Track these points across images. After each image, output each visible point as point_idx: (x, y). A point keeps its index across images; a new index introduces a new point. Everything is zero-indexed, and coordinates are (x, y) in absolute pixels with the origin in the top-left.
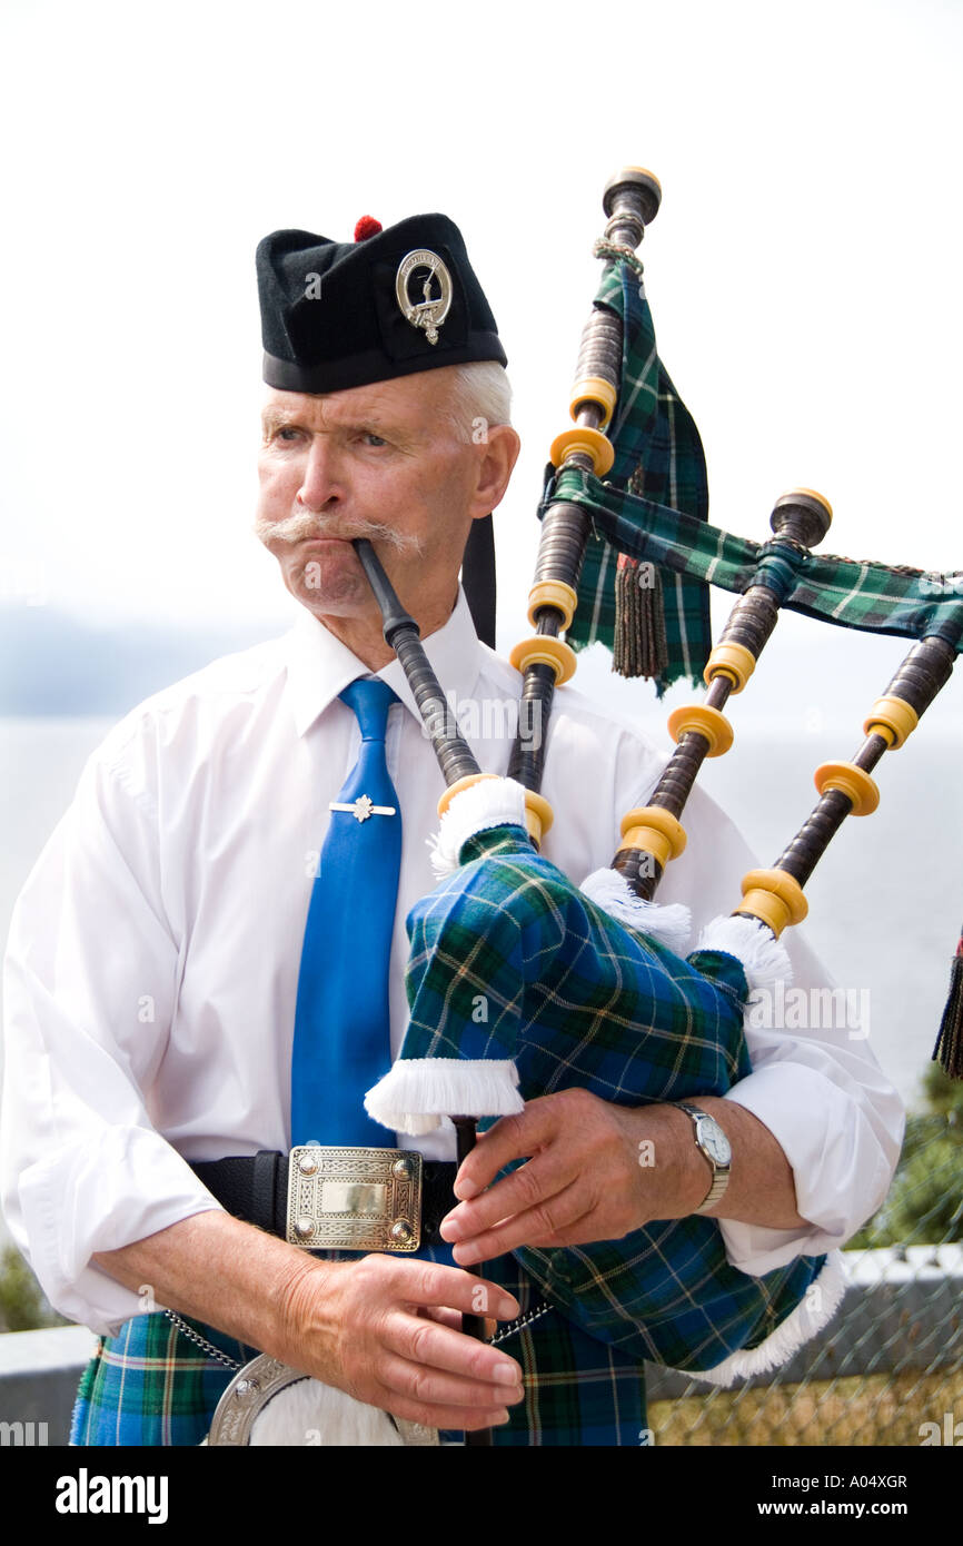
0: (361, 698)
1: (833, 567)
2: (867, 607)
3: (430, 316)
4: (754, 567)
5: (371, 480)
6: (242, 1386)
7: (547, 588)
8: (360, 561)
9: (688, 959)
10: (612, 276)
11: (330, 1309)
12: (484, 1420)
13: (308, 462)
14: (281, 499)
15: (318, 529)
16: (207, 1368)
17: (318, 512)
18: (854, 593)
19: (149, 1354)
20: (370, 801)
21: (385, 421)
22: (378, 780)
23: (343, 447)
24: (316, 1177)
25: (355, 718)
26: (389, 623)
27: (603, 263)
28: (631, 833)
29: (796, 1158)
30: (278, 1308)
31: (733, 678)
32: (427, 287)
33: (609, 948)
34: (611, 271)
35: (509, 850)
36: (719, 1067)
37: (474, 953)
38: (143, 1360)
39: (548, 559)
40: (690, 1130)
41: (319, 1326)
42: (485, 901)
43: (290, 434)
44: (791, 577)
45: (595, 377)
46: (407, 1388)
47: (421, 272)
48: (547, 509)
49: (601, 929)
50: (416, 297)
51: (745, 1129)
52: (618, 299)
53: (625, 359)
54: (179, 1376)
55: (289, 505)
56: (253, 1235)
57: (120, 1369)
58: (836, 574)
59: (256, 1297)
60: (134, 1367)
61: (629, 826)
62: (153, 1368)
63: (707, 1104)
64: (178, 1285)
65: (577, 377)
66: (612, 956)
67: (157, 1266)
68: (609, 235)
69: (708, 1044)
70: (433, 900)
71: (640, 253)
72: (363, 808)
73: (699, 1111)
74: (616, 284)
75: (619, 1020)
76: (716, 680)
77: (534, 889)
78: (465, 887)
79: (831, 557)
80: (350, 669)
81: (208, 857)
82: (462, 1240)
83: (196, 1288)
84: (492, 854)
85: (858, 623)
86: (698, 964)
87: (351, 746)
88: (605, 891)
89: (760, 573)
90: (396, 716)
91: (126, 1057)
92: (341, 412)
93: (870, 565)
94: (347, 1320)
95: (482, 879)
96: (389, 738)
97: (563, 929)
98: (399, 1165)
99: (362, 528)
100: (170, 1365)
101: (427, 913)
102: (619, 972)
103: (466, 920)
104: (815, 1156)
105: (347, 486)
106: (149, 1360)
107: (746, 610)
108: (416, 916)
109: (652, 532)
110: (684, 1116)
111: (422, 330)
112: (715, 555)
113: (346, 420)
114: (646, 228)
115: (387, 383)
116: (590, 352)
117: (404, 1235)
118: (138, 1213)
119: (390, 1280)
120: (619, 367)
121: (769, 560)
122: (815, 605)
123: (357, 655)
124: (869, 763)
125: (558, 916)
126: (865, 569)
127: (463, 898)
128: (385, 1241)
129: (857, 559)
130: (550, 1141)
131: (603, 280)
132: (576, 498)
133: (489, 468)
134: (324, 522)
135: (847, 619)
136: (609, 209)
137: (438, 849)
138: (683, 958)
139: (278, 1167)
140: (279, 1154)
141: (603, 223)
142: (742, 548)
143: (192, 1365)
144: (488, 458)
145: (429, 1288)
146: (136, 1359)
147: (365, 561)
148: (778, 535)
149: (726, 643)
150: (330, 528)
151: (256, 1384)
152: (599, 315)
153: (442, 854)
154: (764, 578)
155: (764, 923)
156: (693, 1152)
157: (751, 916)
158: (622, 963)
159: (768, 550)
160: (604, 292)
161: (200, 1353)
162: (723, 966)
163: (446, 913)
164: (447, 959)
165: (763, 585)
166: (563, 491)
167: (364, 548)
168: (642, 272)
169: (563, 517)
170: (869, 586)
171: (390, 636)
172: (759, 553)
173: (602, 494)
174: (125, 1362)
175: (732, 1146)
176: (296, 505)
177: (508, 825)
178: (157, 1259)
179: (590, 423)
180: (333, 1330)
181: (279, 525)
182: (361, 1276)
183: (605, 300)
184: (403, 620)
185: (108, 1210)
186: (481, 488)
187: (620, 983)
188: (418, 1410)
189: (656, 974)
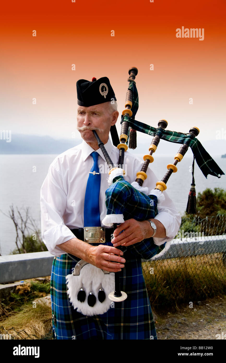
0: (93, 155)
1: (168, 132)
2: (174, 139)
3: (105, 94)
4: (156, 132)
5: (95, 120)
6: (78, 265)
7: (123, 136)
8: (94, 134)
9: (148, 196)
10: (131, 84)
11: (94, 253)
12: (117, 271)
13: (85, 117)
14: (81, 124)
15: (87, 129)
16: (73, 262)
17: (87, 126)
18: (172, 136)
19: (63, 259)
20: (95, 172)
21: (98, 111)
22: (96, 168)
23: (91, 115)
24: (88, 232)
25: (93, 158)
26: (99, 143)
27: (129, 82)
28: (138, 176)
29: (166, 227)
30: (85, 253)
31: (153, 150)
32: (104, 89)
33: (137, 196)
34: (130, 84)
35: (121, 180)
36: (154, 214)
37: (117, 197)
38: (62, 260)
39: (123, 131)
40: (150, 224)
41: (92, 256)
42: (118, 189)
43: (82, 113)
44: (162, 134)
45: (129, 101)
46: (106, 265)
47: (103, 87)
48: (122, 122)
49: (135, 192)
50: (102, 91)
51: (158, 223)
52: (132, 88)
53: (133, 98)
54: (68, 263)
55: (82, 124)
56: (81, 242)
57: (59, 261)
58: (169, 133)
59: (82, 251)
60: (61, 261)
61: (138, 175)
62: (64, 261)
63: (152, 220)
64: (70, 250)
65: (126, 101)
66: (137, 197)
67: (66, 247)
68: (130, 78)
69: (152, 210)
70: (110, 189)
71: (135, 80)
72: (94, 173)
73: (151, 221)
74: (132, 86)
75: (139, 207)
76: (151, 151)
77: (126, 186)
78: (115, 186)
79: (168, 131)
80: (91, 151)
81: (70, 182)
82: (115, 243)
83: (73, 250)
84: (118, 181)
85: (173, 141)
86: (150, 197)
87: (92, 163)
88: (135, 185)
89: (157, 133)
90: (99, 158)
91: (60, 213)
92: (91, 109)
93: (174, 132)
94: (96, 255)
95: (118, 185)
96: (98, 161)
97: (130, 193)
98: (101, 229)
99: (94, 128)
100: (67, 261)
101: (109, 191)
102: (138, 199)
103: (116, 192)
104: (169, 227)
105: (91, 121)
106: (63, 260)
107: (155, 139)
108: (107, 191)
109: (139, 126)
110: (149, 222)
111: (103, 96)
112: (149, 130)
113: (91, 110)
114: (136, 76)
115: (98, 105)
116: (128, 97)
117: (103, 240)
118: (63, 239)
119: (103, 248)
120: (133, 99)
121: (158, 131)
122: (166, 138)
123: (93, 148)
124: (175, 164)
125: (130, 191)
126: (174, 133)
127: (115, 188)
128: (100, 241)
129: (172, 131)
130: (128, 227)
131: (129, 85)
132: (127, 121)
133: (114, 118)
134: (88, 127)
135: (171, 141)
136: (130, 73)
137: (109, 180)
138: (147, 196)
139: (82, 230)
140: (82, 228)
141: (129, 76)
142: (154, 129)
143: (70, 261)
144: (114, 116)
145: (109, 250)
146: (61, 260)
147: (95, 133)
148: (159, 127)
149: (152, 144)
150: (89, 129)
151: (80, 265)
152: (129, 91)
153: (109, 181)
154: (158, 134)
155: (160, 190)
156: (151, 228)
157: (158, 189)
158: (139, 198)
159: (158, 129)
160: (130, 87)
161: (71, 259)
162: (154, 197)
163: (112, 191)
164: (113, 198)
165: (157, 135)
166: (125, 120)
167: (94, 131)
168: (135, 84)
169: (125, 124)
170: (174, 135)
171: (99, 145)
172: (156, 130)
173: (131, 120)
174: (59, 260)
175: (157, 226)
176: (83, 125)
177: (120, 176)
178: (66, 246)
179: (128, 108)
180: (94, 256)
181: (81, 128)
182: (98, 248)
183: (130, 88)
184: (101, 143)
185: (58, 238)
186: (113, 121)
187: (139, 201)
188: (107, 269)
189: (144, 199)
